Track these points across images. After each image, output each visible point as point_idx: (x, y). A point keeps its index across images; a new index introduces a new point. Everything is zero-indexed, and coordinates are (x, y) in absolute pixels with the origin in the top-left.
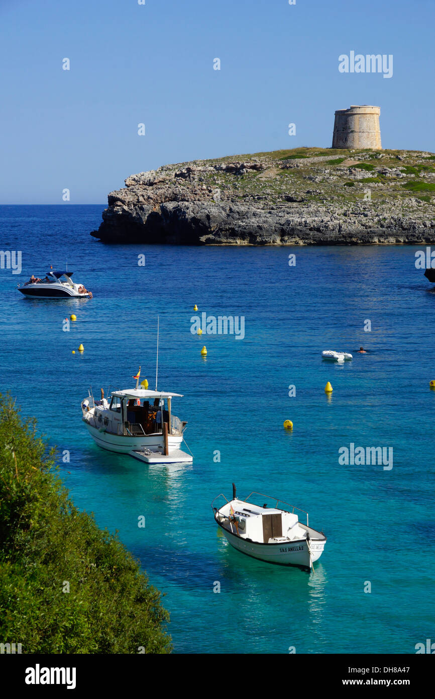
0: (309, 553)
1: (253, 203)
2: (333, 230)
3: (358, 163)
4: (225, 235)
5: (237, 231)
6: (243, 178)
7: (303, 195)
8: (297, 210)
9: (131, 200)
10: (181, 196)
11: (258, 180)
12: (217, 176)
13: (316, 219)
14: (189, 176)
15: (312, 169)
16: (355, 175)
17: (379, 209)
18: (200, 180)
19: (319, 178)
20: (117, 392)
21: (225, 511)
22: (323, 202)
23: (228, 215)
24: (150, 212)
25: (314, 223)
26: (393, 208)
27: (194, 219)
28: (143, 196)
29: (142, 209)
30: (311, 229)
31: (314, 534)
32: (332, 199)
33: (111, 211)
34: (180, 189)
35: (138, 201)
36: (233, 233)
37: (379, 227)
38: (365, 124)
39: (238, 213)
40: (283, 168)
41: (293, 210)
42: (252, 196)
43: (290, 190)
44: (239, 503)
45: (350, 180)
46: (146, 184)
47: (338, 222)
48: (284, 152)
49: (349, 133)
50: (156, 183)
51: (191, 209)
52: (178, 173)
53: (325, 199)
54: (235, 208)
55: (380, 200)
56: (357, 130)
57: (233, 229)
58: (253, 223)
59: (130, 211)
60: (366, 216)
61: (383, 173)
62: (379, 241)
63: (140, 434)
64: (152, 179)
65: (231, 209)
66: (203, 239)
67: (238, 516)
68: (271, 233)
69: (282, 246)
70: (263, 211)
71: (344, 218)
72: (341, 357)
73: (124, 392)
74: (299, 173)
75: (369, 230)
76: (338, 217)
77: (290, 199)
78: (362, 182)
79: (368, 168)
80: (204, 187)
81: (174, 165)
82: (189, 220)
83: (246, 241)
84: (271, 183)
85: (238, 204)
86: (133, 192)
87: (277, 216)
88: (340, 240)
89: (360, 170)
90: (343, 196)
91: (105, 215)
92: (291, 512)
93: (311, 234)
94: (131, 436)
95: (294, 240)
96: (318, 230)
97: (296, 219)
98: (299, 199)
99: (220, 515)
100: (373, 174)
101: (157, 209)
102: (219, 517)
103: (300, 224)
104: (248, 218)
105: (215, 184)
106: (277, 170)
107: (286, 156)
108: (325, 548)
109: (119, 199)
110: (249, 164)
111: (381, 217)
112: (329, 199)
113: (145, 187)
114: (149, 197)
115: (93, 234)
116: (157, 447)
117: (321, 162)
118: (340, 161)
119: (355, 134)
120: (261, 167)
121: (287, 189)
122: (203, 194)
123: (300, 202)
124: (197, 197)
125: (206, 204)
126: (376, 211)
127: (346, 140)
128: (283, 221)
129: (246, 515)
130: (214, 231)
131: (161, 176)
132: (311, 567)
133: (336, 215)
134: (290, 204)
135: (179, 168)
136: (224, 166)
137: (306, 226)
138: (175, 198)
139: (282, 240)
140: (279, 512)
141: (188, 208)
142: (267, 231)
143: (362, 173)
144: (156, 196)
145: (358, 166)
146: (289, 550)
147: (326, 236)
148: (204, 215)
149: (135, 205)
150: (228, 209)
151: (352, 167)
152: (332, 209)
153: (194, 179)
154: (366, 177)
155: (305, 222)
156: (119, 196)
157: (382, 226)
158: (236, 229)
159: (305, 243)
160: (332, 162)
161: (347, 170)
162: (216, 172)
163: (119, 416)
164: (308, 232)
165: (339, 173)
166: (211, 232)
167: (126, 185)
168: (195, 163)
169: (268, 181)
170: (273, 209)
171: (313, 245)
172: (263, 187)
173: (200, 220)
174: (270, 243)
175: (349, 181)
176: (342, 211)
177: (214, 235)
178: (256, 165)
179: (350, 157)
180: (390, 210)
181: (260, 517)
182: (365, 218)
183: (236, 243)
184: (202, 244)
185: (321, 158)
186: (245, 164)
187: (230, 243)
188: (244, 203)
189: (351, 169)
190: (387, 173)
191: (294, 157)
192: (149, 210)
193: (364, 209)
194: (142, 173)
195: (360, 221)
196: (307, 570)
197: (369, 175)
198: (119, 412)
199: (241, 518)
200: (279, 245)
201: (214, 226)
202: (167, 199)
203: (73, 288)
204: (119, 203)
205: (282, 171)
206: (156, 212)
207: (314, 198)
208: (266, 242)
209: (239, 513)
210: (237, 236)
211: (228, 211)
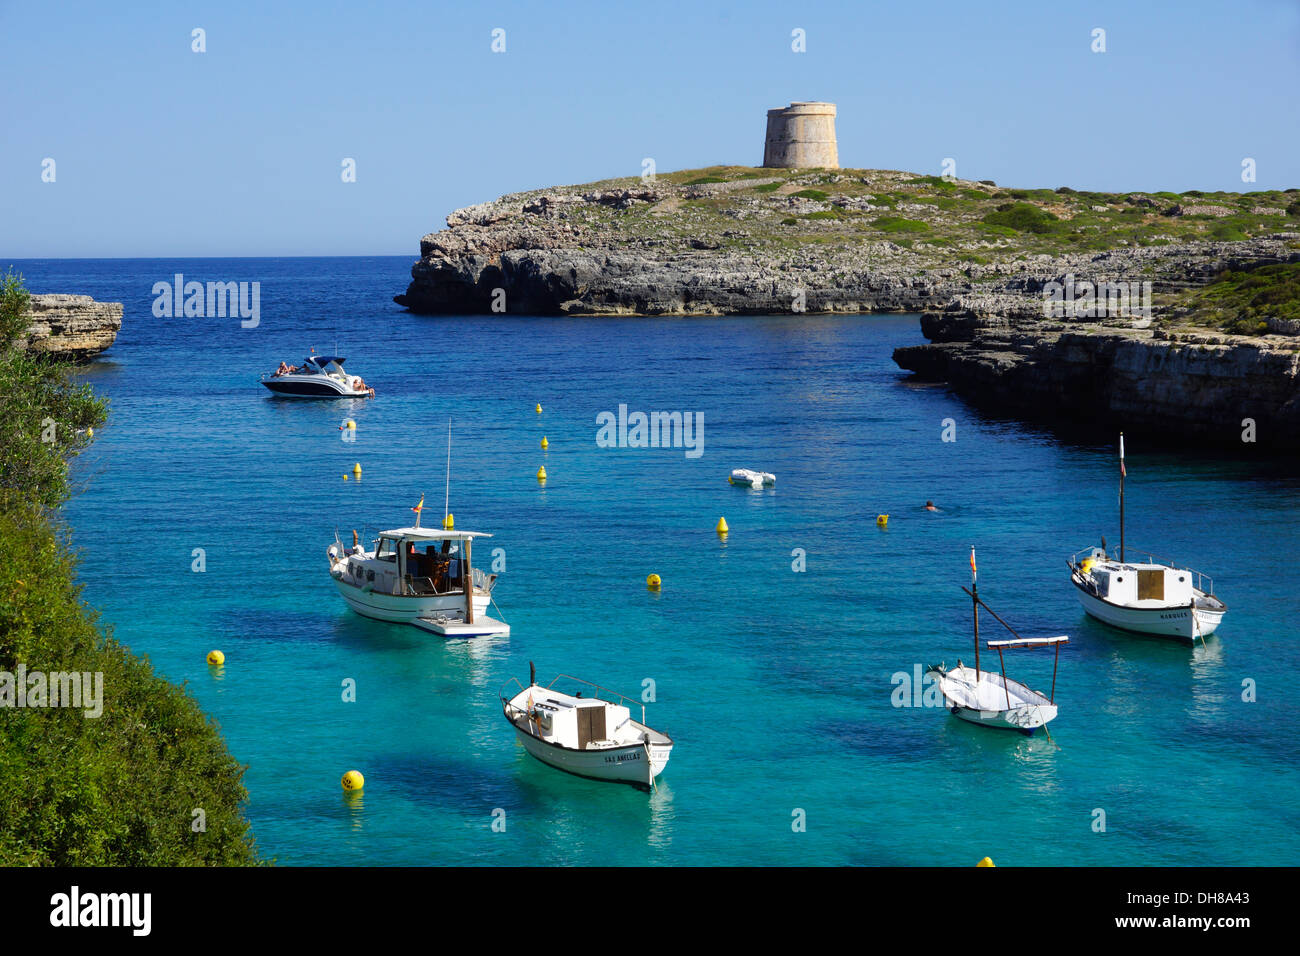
0: (648, 763)
1: (642, 251)
2: (765, 292)
3: (802, 189)
4: (599, 301)
5: (618, 294)
6: (626, 213)
7: (719, 238)
8: (709, 261)
9: (456, 247)
10: (533, 240)
11: (650, 216)
12: (588, 210)
13: (738, 274)
14: (545, 209)
15: (732, 198)
16: (797, 208)
17: (834, 259)
18: (562, 216)
19: (742, 213)
20: (389, 532)
21: (520, 703)
22: (749, 250)
23: (604, 270)
24: (484, 266)
25: (736, 282)
26: (856, 258)
27: (551, 276)
28: (474, 241)
29: (472, 261)
30: (730, 291)
31: (654, 737)
32: (763, 244)
33: (425, 264)
34: (530, 231)
35: (467, 249)
36: (611, 298)
37: (834, 286)
38: (813, 130)
39: (619, 266)
40: (688, 198)
41: (703, 261)
42: (640, 240)
43: (698, 231)
44: (540, 691)
45: (791, 215)
46: (479, 224)
47: (772, 279)
48: (690, 174)
49: (788, 144)
50: (493, 222)
51: (547, 261)
52: (527, 206)
53: (753, 245)
54: (614, 259)
55: (836, 246)
56: (801, 139)
57: (611, 291)
58: (642, 281)
59: (454, 265)
60: (814, 270)
61: (840, 205)
62: (835, 308)
63: (429, 593)
64: (487, 215)
65: (608, 261)
66: (566, 306)
67: (541, 709)
68: (669, 296)
69: (686, 317)
70: (656, 263)
71: (780, 272)
72: (757, 479)
73: (400, 532)
74: (712, 205)
75: (819, 291)
76: (772, 271)
77: (698, 246)
78: (808, 218)
79: (818, 197)
80: (568, 227)
81: (522, 194)
82: (544, 278)
83: (631, 310)
84: (669, 220)
85: (619, 252)
86: (459, 235)
87: (679, 270)
88: (774, 306)
89: (806, 199)
90: (779, 240)
91: (415, 271)
92: (619, 704)
93: (731, 298)
94: (414, 596)
95: (704, 307)
96: (741, 291)
97: (707, 275)
98: (713, 244)
99: (514, 709)
100: (825, 206)
101: (495, 261)
102: (511, 712)
103: (714, 283)
104: (634, 274)
105: (585, 222)
106: (680, 201)
107: (693, 179)
108: (671, 756)
109: (437, 247)
110: (636, 192)
111: (837, 272)
112: (759, 244)
113: (477, 227)
114: (483, 244)
115: (398, 300)
116: (455, 612)
117: (747, 188)
118: (775, 187)
119: (799, 146)
120: (655, 196)
121: (694, 230)
122: (566, 238)
123: (714, 249)
124: (557, 243)
125: (570, 253)
126: (829, 263)
127: (784, 154)
128: (687, 279)
129: (552, 708)
130: (582, 294)
131: (502, 211)
132: (651, 783)
133: (768, 269)
134: (698, 252)
135: (529, 197)
136: (598, 195)
137: (722, 286)
138: (522, 244)
139: (685, 308)
140: (600, 704)
141: (542, 260)
142: (664, 293)
143: (809, 204)
144: (493, 241)
145: (805, 194)
146: (619, 759)
147: (754, 300)
148: (567, 270)
149: (461, 255)
150: (604, 260)
151: (793, 195)
152: (762, 260)
153: (552, 215)
154: (815, 210)
155: (722, 279)
156: (438, 242)
157: (839, 285)
158: (616, 291)
159: (721, 311)
160: (762, 189)
161: (785, 200)
162: (586, 204)
163: (394, 567)
164: (726, 294)
165: (774, 204)
166: (578, 296)
167: (449, 225)
168: (554, 190)
169: (665, 218)
170: (672, 260)
171: (735, 314)
172: (657, 227)
173: (560, 277)
174: (668, 311)
175: (789, 218)
176: (778, 263)
177: (583, 300)
178: (646, 194)
179: (791, 180)
180: (851, 261)
181: (574, 711)
182: (813, 274)
183: (617, 312)
184: (563, 313)
185: (747, 183)
186: (630, 192)
187: (607, 312)
188: (629, 252)
189: (791, 198)
190: (846, 204)
191: (704, 181)
192: (482, 263)
193: (811, 259)
194: (473, 206)
195: (805, 279)
196: (644, 788)
197: (819, 208)
198: (394, 562)
199: (546, 712)
200: (682, 315)
201: (582, 287)
202: (511, 246)
203: (345, 382)
204: (437, 252)
205: (686, 202)
206: (494, 267)
207: (736, 243)
208: (662, 311)
209: (542, 706)
210: (617, 301)
211: (603, 264)
